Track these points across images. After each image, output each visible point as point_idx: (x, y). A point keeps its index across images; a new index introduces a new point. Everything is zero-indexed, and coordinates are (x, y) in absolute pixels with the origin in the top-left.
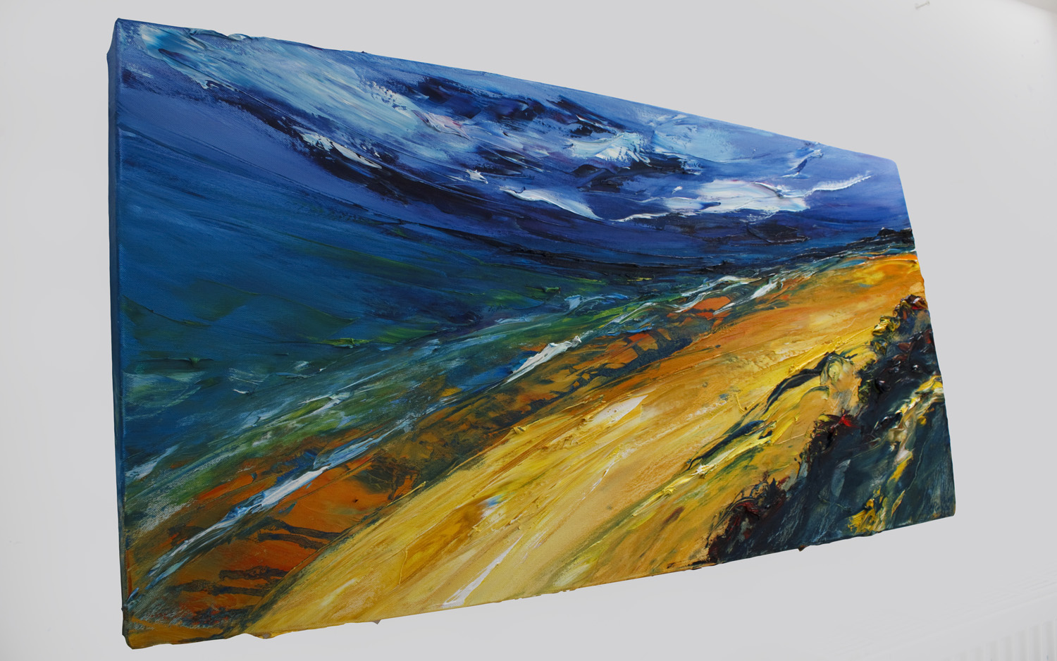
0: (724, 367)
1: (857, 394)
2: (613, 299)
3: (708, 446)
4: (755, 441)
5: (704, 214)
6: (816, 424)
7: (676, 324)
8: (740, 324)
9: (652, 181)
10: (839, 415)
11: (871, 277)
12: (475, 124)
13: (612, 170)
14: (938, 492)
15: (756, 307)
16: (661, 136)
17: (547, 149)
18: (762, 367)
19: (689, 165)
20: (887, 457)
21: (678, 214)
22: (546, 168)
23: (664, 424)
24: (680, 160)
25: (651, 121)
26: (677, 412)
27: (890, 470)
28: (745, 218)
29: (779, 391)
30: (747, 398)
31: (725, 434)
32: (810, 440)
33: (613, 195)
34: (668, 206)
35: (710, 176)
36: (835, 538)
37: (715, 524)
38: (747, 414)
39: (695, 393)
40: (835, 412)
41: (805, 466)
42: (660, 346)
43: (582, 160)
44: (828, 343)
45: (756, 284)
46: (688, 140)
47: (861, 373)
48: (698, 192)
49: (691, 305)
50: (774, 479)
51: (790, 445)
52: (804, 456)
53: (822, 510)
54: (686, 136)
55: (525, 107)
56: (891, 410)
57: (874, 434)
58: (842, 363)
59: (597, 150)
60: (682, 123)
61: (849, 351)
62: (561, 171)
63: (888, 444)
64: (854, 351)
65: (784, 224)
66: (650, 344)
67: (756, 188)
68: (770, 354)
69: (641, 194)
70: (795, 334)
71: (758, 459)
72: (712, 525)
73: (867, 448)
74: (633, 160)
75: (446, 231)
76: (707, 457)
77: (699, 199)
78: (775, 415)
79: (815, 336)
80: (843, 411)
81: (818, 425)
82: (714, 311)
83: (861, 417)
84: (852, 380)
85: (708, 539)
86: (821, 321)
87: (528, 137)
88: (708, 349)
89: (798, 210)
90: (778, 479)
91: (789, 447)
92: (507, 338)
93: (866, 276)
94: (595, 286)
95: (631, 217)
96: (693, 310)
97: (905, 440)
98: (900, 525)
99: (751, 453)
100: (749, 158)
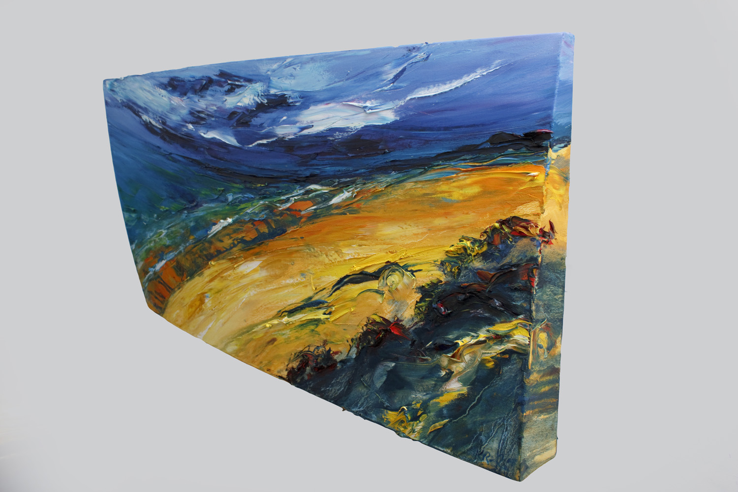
0: (306, 254)
1: (414, 307)
2: (247, 197)
3: (291, 306)
4: (320, 315)
5: (301, 136)
6: (369, 321)
7: (279, 218)
8: (319, 222)
9: (268, 116)
10: (391, 320)
11: (461, 192)
12: (188, 98)
13: (246, 112)
14: (495, 445)
15: (333, 212)
16: (274, 80)
17: (215, 105)
18: (331, 261)
19: (292, 98)
20: (436, 379)
21: (283, 138)
22: (216, 117)
23: (270, 283)
24: (286, 96)
25: (268, 71)
26: (277, 277)
27: (436, 391)
28: (332, 136)
29: (343, 283)
30: (318, 281)
31: (302, 301)
32: (362, 331)
33: (247, 129)
34: (277, 132)
35: (307, 104)
36: (370, 418)
37: (292, 359)
38: (317, 293)
39: (286, 267)
40: (388, 316)
41: (354, 350)
42: (269, 231)
43: (231, 109)
44: (392, 253)
45: (335, 192)
46: (293, 78)
47: (421, 289)
48: (298, 119)
49: (288, 205)
50: (330, 348)
51: (345, 328)
52: (354, 341)
53: (363, 390)
54: (292, 75)
55: (204, 82)
56: (451, 337)
57: (424, 351)
58: (403, 275)
59: (238, 100)
60: (290, 65)
61: (414, 265)
62: (222, 118)
63: (438, 367)
64: (419, 266)
65: (367, 138)
66: (264, 229)
67: (345, 107)
68: (338, 252)
69: (261, 126)
70: (362, 239)
71: (320, 328)
72: (290, 359)
73: (415, 361)
74: (257, 102)
75: (184, 157)
76: (291, 312)
77: (298, 125)
78: (337, 300)
79: (381, 244)
80: (396, 319)
81: (370, 322)
82: (301, 211)
83: (413, 331)
84: (411, 293)
85: (287, 365)
86: (389, 231)
87: (207, 100)
88: (294, 238)
89: (385, 123)
90: (333, 350)
91: (344, 329)
92: (207, 214)
93: (455, 189)
94: (239, 188)
95: (256, 143)
96: (288, 209)
97: (460, 373)
98: (436, 447)
99: (317, 322)
100: (343, 80)
